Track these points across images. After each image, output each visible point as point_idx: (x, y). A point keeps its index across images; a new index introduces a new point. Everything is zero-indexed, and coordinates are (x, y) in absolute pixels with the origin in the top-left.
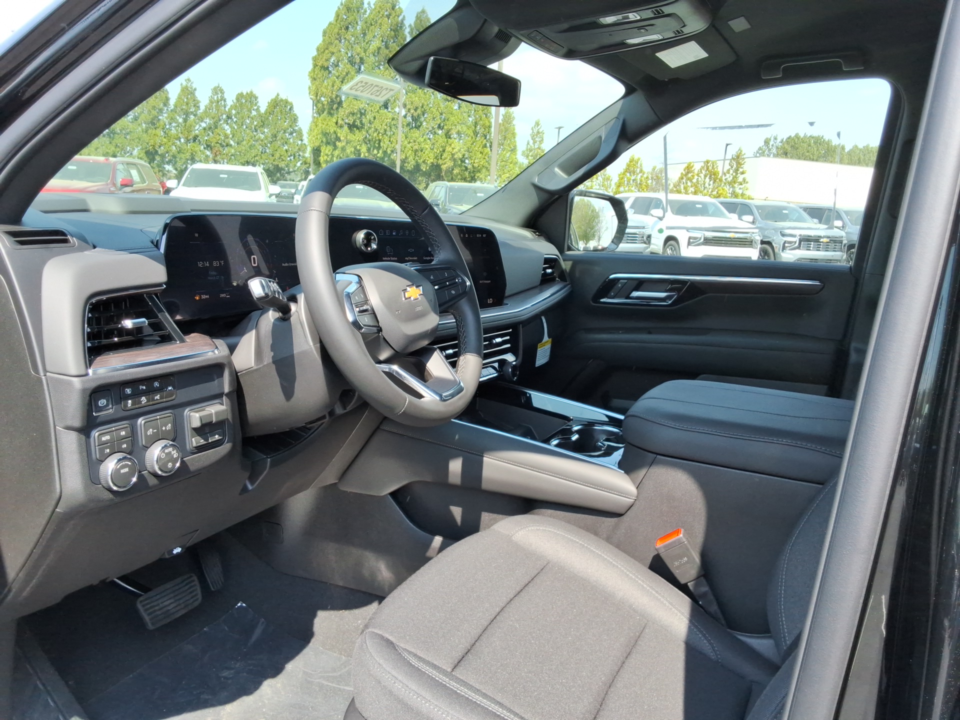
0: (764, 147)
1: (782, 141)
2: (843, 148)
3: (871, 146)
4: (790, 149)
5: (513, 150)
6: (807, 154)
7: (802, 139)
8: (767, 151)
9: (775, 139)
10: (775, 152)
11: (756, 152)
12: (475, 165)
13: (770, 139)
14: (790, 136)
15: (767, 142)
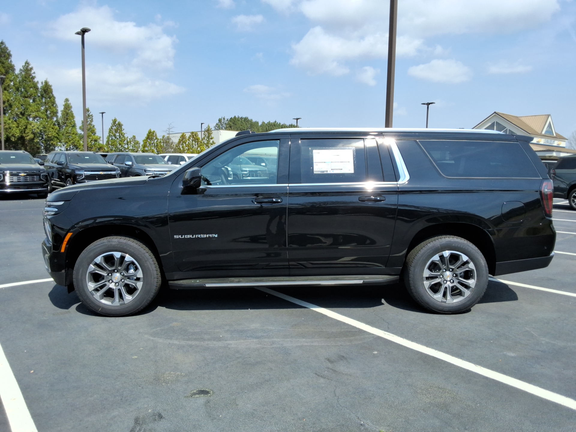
0: (219, 123)
1: (227, 120)
2: (258, 123)
3: (271, 122)
4: (232, 124)
5: (74, 126)
6: (241, 127)
7: (237, 119)
8: (221, 125)
9: (224, 119)
10: (225, 126)
11: (215, 126)
12: (49, 135)
13: (221, 119)
14: (232, 118)
15: (220, 120)
